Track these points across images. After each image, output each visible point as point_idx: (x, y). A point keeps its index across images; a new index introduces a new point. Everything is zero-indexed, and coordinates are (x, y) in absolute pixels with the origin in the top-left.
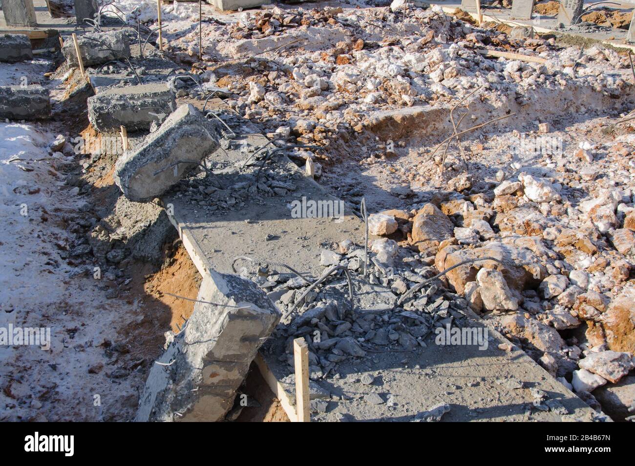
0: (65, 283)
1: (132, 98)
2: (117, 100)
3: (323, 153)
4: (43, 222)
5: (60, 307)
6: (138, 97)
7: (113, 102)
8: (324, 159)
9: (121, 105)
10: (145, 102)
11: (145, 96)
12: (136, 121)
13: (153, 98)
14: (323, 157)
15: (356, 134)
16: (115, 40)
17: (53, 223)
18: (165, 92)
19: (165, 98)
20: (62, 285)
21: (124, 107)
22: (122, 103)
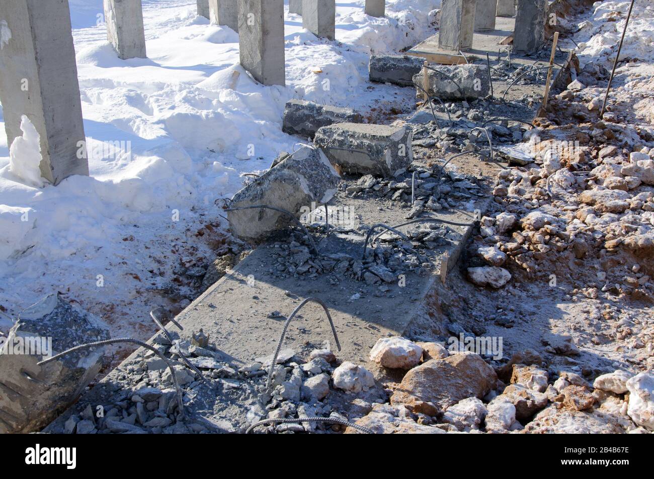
0: (138, 292)
1: (352, 136)
2: (339, 135)
3: (526, 261)
4: (197, 236)
5: (104, 309)
6: (358, 137)
7: (335, 136)
8: (525, 269)
9: (339, 141)
10: (362, 143)
11: (364, 136)
12: (350, 162)
13: (371, 140)
14: (525, 265)
15: (602, 251)
16: (467, 74)
17: (206, 240)
18: (383, 137)
19: (383, 143)
20: (134, 292)
21: (341, 143)
22: (341, 138)
